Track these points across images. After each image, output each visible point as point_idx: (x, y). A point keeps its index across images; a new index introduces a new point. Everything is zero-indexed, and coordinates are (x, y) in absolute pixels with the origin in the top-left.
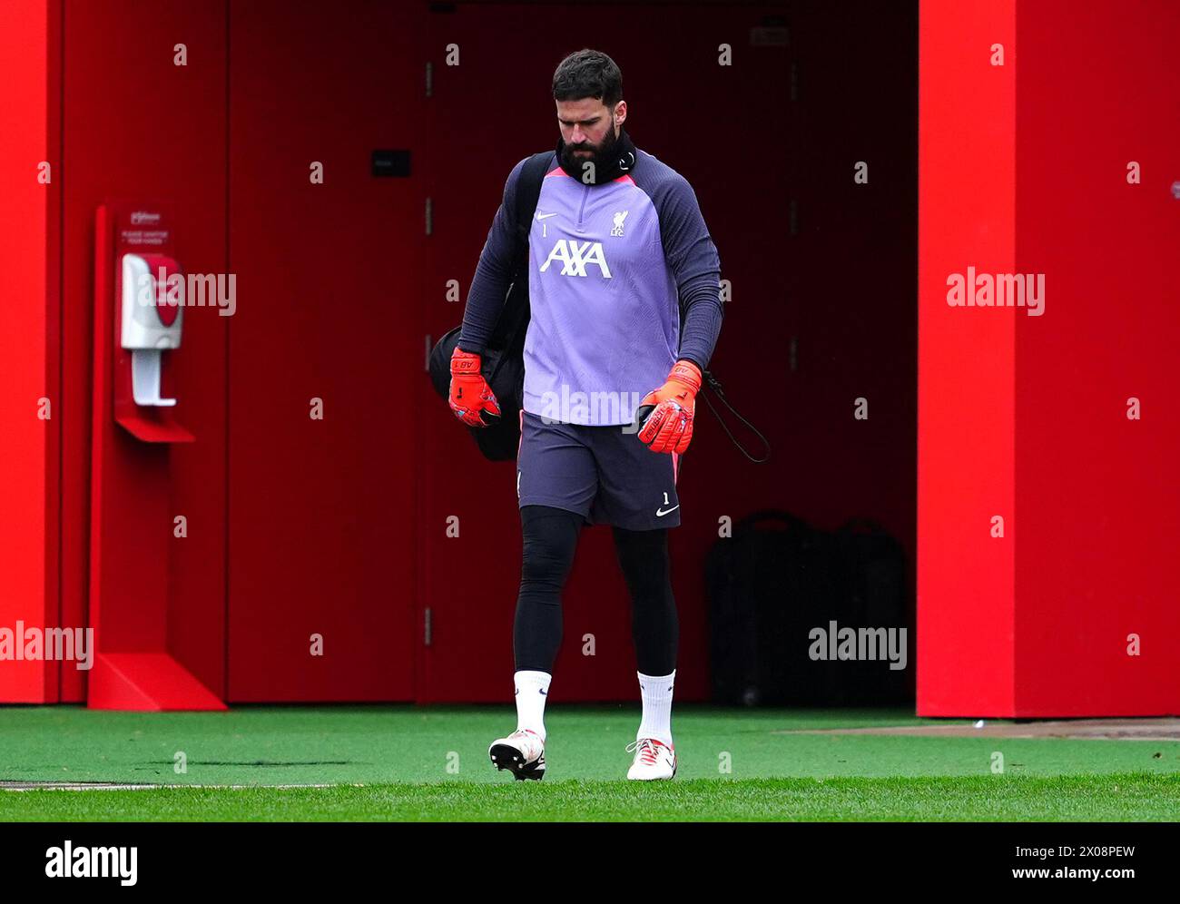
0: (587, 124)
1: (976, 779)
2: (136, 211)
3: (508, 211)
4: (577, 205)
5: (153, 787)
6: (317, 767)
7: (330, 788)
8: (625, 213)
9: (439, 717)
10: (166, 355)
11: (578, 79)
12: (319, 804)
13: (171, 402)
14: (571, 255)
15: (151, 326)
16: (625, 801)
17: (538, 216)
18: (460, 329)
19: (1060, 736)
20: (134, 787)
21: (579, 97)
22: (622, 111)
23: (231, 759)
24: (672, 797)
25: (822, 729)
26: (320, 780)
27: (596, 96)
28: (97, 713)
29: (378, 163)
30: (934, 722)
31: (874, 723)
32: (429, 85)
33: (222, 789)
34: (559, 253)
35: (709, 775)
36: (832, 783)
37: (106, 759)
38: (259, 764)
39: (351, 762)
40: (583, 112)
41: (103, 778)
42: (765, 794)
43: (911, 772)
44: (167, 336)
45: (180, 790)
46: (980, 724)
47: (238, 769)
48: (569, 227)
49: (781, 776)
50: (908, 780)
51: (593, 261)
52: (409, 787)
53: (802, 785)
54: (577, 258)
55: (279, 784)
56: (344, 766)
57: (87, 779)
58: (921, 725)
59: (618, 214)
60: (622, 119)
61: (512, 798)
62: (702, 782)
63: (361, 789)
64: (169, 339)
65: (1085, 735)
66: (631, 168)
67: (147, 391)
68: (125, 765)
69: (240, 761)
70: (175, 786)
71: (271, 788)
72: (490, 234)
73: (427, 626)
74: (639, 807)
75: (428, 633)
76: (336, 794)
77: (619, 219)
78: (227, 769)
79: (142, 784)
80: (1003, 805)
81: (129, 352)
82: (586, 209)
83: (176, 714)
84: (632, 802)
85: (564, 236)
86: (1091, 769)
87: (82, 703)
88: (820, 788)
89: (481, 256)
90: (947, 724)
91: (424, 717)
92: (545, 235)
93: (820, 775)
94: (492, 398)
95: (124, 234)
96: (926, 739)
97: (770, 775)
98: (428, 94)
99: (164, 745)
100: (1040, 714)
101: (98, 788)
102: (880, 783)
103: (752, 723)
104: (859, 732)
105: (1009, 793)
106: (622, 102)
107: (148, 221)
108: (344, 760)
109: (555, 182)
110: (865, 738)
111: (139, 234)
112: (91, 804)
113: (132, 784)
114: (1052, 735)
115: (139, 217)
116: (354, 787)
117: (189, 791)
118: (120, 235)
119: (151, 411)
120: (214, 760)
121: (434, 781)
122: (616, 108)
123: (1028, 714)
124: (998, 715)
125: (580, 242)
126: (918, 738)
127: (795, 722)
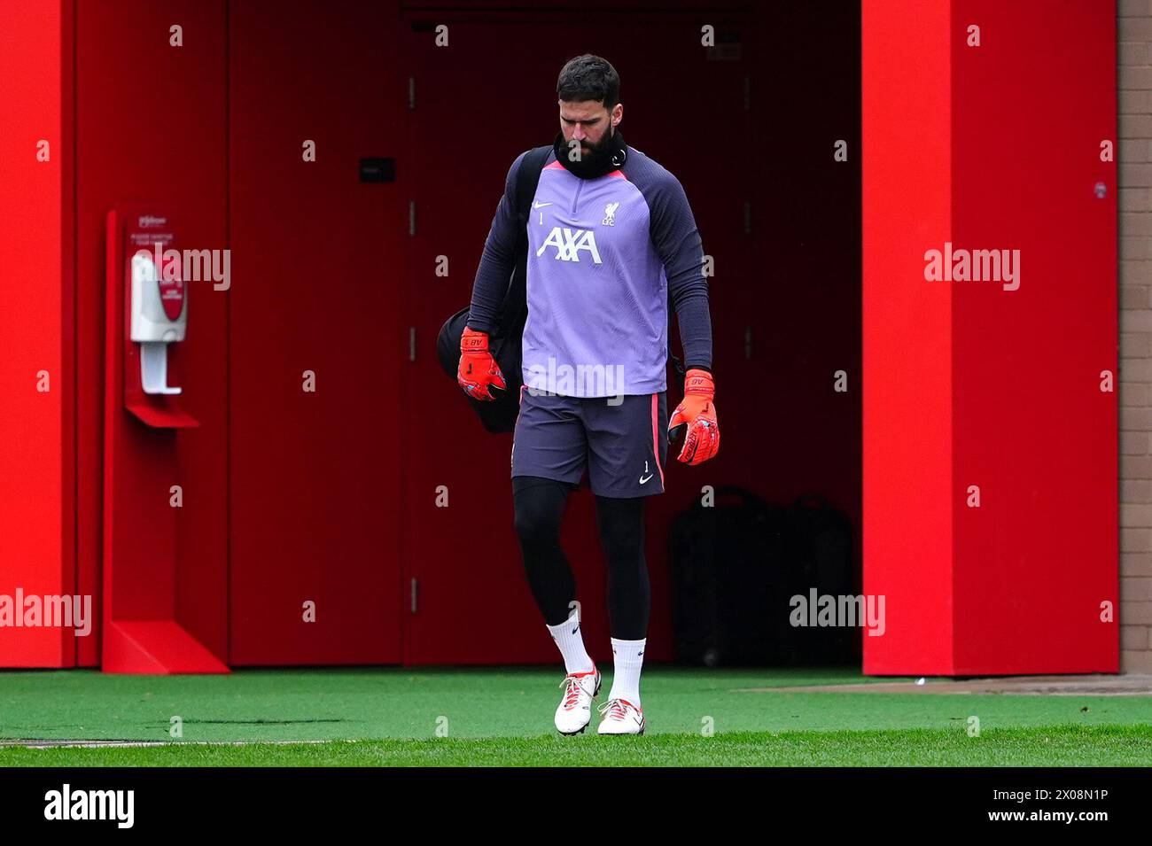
0: (586, 123)
1: (919, 732)
2: (144, 215)
3: (510, 200)
4: (572, 195)
5: (162, 744)
6: (313, 725)
7: (325, 744)
8: (617, 205)
9: (424, 678)
10: (172, 348)
11: (582, 83)
12: (315, 759)
13: (177, 391)
14: (565, 242)
15: (158, 321)
16: (596, 755)
17: (536, 205)
18: (469, 309)
19: (995, 692)
20: (145, 744)
21: (582, 100)
22: (618, 113)
23: (233, 718)
24: (639, 750)
25: (777, 687)
26: (316, 737)
27: (598, 99)
28: (111, 676)
29: (366, 170)
30: (878, 680)
31: (824, 681)
32: (412, 99)
33: (225, 746)
34: (554, 239)
35: (673, 729)
36: (786, 736)
37: (120, 719)
38: (260, 722)
39: (344, 721)
40: (586, 113)
41: (116, 736)
42: (724, 746)
43: (860, 726)
44: (174, 330)
45: (188, 746)
46: (922, 681)
47: (240, 727)
48: (564, 216)
49: (739, 729)
50: (855, 734)
51: (586, 247)
52: (398, 742)
53: (758, 738)
54: (570, 245)
55: (278, 740)
56: (338, 723)
57: (102, 737)
58: (867, 682)
59: (610, 205)
60: (618, 120)
61: (492, 753)
62: (667, 736)
63: (353, 744)
64: (174, 332)
65: (1018, 690)
66: (623, 164)
67: (155, 381)
68: (137, 724)
69: (242, 719)
70: (183, 743)
71: (271, 745)
72: (494, 223)
73: (414, 595)
74: (608, 759)
75: (414, 602)
76: (331, 749)
77: (610, 210)
78: (231, 727)
79: (153, 741)
80: (943, 755)
81: (138, 345)
82: (580, 200)
83: (184, 677)
84: (602, 755)
85: (560, 224)
86: (1024, 722)
87: (97, 668)
88: (775, 741)
89: (486, 244)
90: (891, 682)
91: (411, 678)
92: (541, 223)
93: (775, 729)
94: (499, 373)
95: (133, 236)
96: (872, 696)
97: (729, 729)
98: (412, 106)
99: (173, 705)
100: (976, 672)
101: (112, 745)
102: (830, 736)
103: (712, 682)
104: (809, 689)
105: (948, 744)
106: (619, 105)
107: (154, 224)
108: (337, 719)
109: (552, 173)
110: (817, 694)
111: (147, 236)
112: (105, 760)
113: (144, 741)
114: (987, 691)
115: (146, 221)
116: (346, 742)
117: (195, 747)
118: (129, 237)
119: (159, 398)
120: (219, 720)
121: (421, 736)
122: (614, 110)
123: (967, 672)
124: (938, 674)
125: (574, 230)
126: (865, 695)
127: (751, 681)
